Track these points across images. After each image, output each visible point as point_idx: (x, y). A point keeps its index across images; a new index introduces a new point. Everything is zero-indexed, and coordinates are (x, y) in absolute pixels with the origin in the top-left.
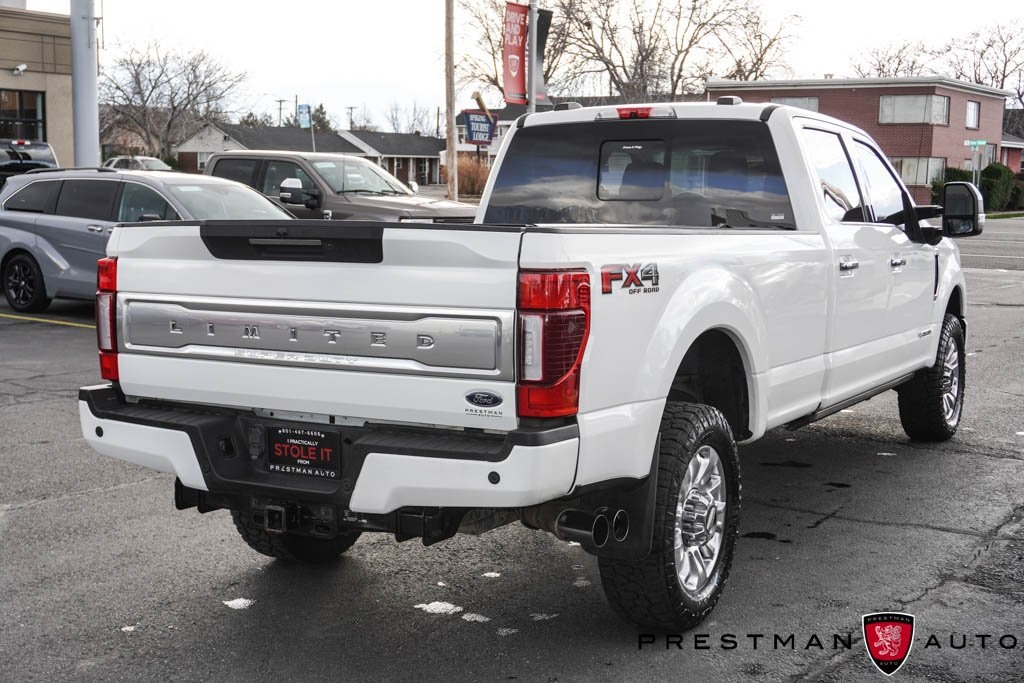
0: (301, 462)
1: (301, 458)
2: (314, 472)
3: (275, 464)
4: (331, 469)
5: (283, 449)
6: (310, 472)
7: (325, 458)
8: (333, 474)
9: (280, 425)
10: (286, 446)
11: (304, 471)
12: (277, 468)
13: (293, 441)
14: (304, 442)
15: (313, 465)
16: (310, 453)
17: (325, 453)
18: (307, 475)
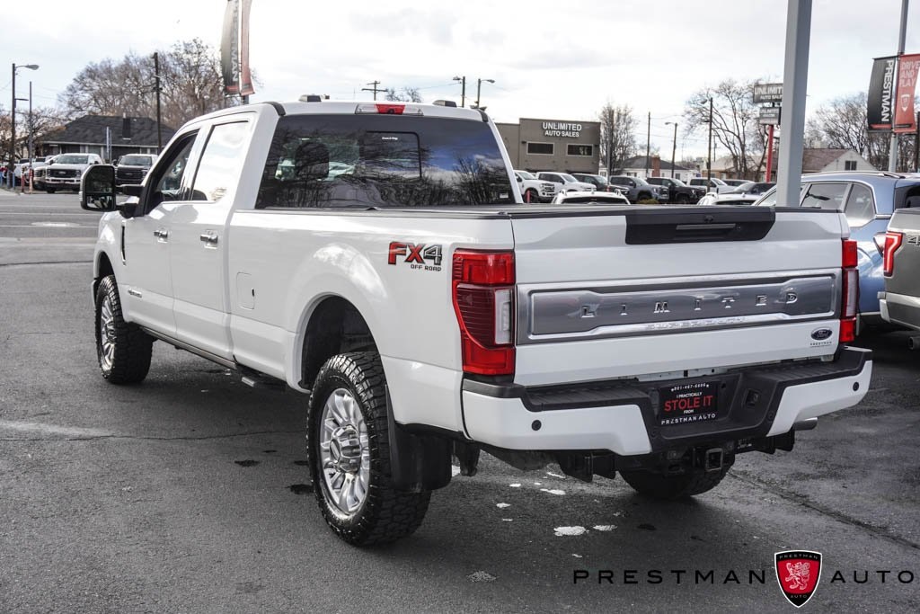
0: (687, 412)
1: (686, 409)
2: (698, 418)
3: (665, 419)
4: (711, 412)
5: (672, 405)
6: (695, 418)
7: (707, 403)
8: (713, 416)
9: (670, 385)
10: (675, 402)
11: (690, 419)
12: (668, 422)
13: (681, 396)
14: (691, 395)
15: (697, 412)
16: (695, 402)
17: (707, 399)
18: (693, 421)
